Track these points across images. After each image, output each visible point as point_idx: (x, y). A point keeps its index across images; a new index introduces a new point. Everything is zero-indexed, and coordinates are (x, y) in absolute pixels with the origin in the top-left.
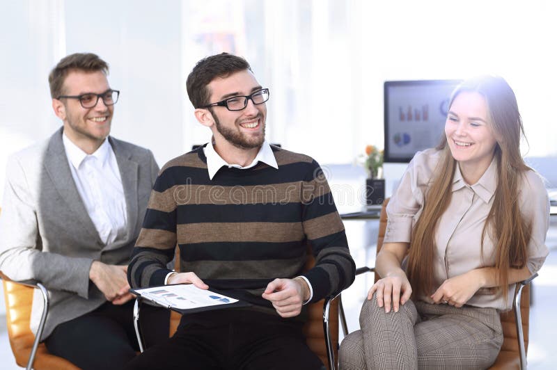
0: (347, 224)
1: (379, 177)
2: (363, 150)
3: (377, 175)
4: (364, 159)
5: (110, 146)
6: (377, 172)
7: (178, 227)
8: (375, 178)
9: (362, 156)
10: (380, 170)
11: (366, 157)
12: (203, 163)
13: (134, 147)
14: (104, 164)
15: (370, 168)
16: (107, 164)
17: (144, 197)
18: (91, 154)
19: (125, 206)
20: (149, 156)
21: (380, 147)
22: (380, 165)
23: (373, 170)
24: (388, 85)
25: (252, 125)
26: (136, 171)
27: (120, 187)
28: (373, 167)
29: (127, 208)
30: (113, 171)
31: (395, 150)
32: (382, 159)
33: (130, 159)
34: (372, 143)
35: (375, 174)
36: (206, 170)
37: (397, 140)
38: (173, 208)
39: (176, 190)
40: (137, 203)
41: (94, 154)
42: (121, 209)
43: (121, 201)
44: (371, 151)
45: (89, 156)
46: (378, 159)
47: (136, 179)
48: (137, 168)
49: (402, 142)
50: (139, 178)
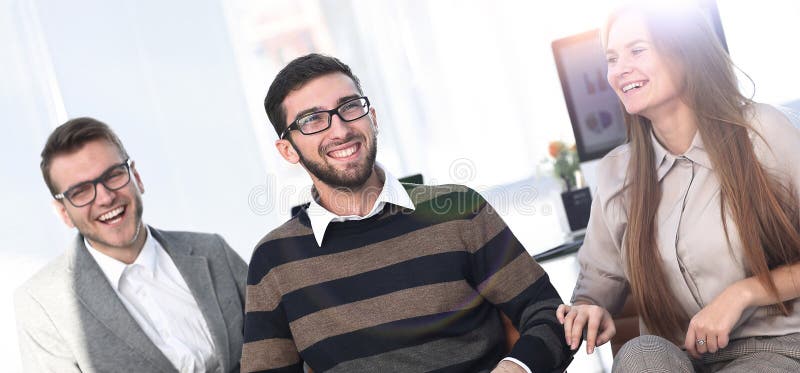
0: (547, 267)
1: (579, 186)
2: (545, 152)
3: (575, 183)
4: (550, 164)
5: (157, 243)
6: (574, 178)
7: (292, 326)
8: (573, 189)
9: (546, 161)
10: (578, 175)
11: (552, 161)
12: (306, 228)
13: (193, 235)
14: (155, 271)
15: (563, 176)
16: (160, 271)
17: (230, 302)
18: (132, 262)
19: (205, 324)
20: (218, 243)
21: (570, 141)
22: (576, 167)
23: (567, 177)
24: (557, 47)
25: (344, 153)
26: (207, 268)
27: (191, 299)
28: (566, 173)
29: (208, 325)
30: (173, 280)
31: (592, 140)
32: (577, 159)
33: (192, 253)
34: (556, 138)
35: (571, 182)
36: (312, 237)
37: (592, 124)
38: (275, 304)
39: (274, 275)
40: (221, 316)
41: (136, 262)
42: (199, 328)
43: (197, 318)
44: (557, 150)
45: (131, 266)
46: (570, 159)
47: (210, 280)
48: (206, 263)
49: (600, 125)
50: (213, 278)
